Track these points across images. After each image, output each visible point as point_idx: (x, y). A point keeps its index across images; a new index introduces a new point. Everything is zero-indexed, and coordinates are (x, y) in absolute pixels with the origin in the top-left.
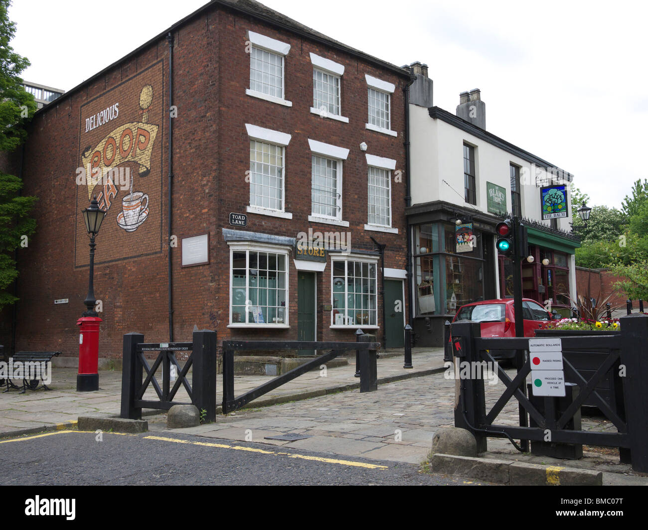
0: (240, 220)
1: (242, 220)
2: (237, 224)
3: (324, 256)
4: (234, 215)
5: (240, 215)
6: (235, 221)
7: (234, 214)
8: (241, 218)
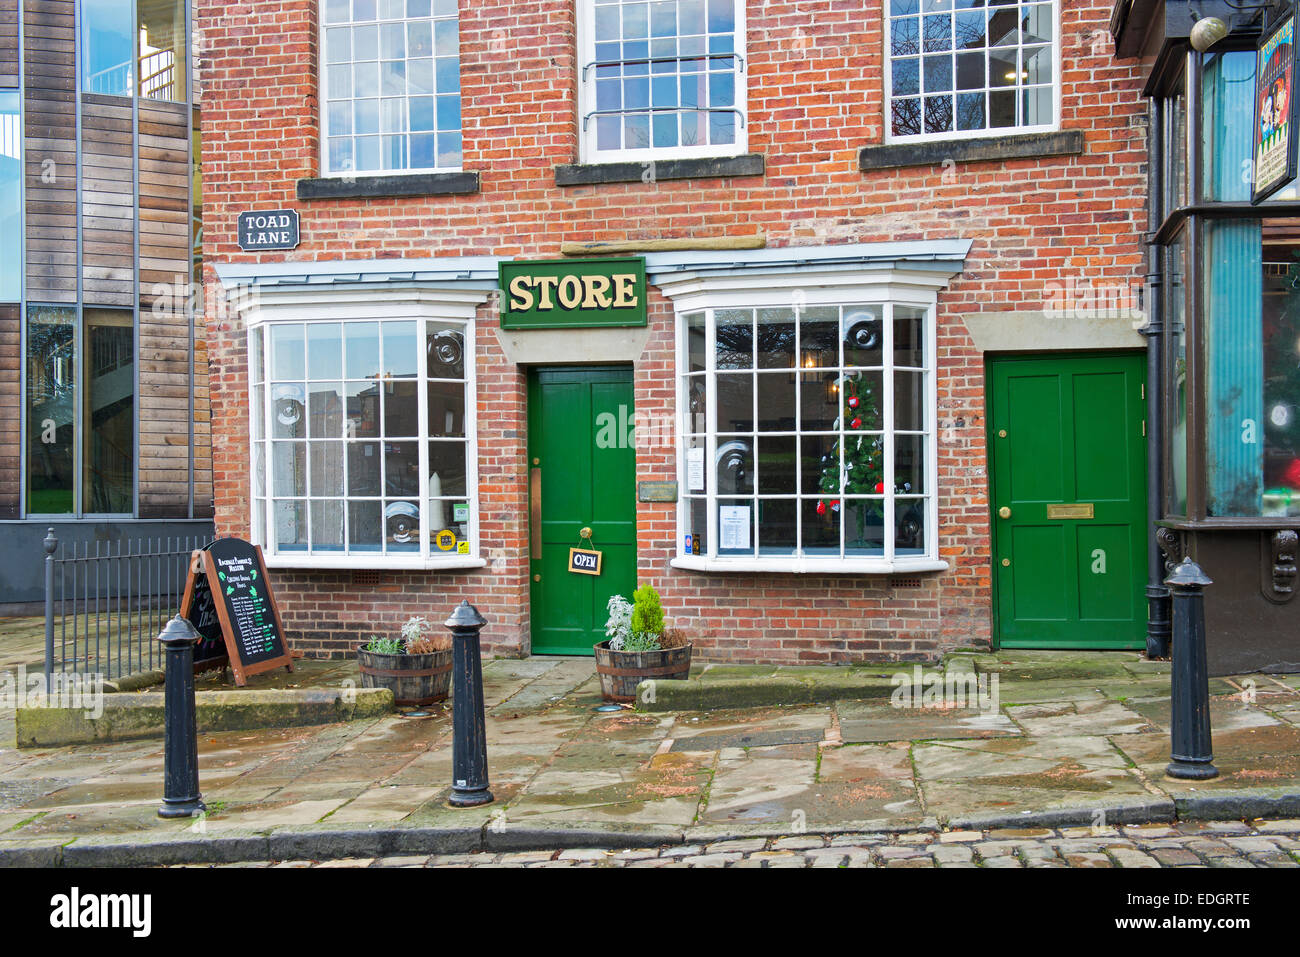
0: (273, 230)
1: (281, 230)
2: (262, 245)
3: (634, 303)
4: (250, 219)
5: (272, 214)
6: (255, 236)
7: (251, 214)
8: (279, 224)
